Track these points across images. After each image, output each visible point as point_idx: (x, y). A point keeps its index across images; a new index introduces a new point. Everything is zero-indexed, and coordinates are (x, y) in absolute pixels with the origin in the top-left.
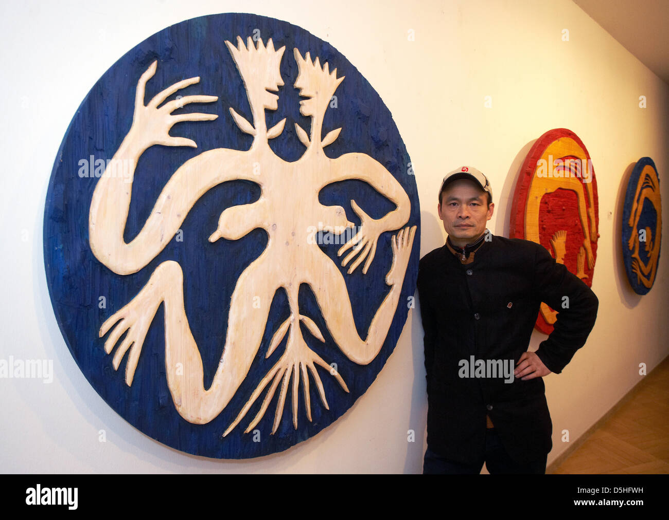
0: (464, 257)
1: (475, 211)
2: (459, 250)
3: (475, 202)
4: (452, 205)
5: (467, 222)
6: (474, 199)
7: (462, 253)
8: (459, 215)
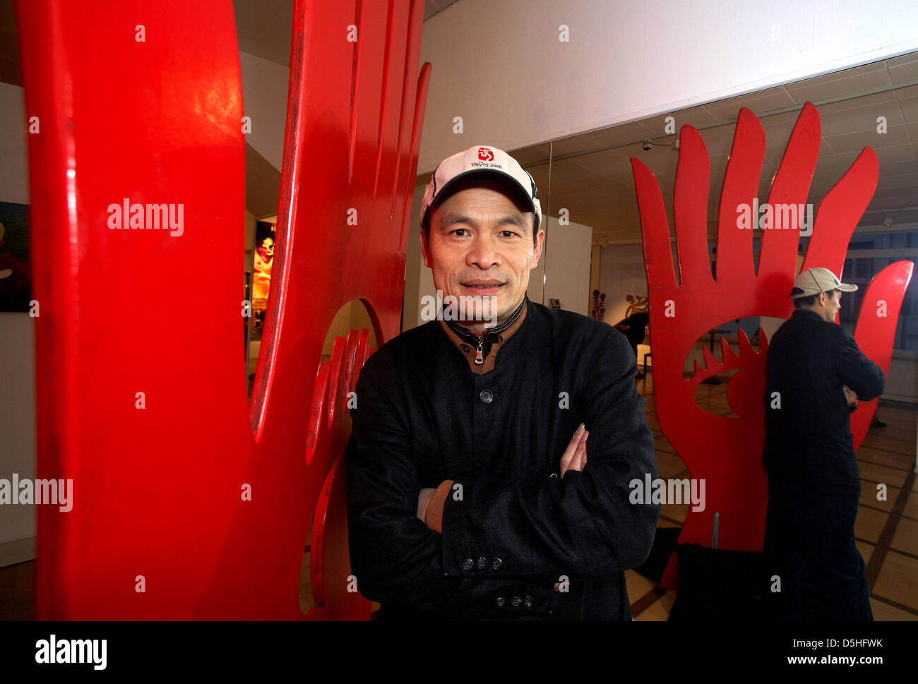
0: (480, 354)
1: (511, 249)
2: (472, 339)
3: (509, 228)
4: (455, 234)
5: (493, 275)
6: (508, 221)
7: (476, 345)
8: (473, 260)
